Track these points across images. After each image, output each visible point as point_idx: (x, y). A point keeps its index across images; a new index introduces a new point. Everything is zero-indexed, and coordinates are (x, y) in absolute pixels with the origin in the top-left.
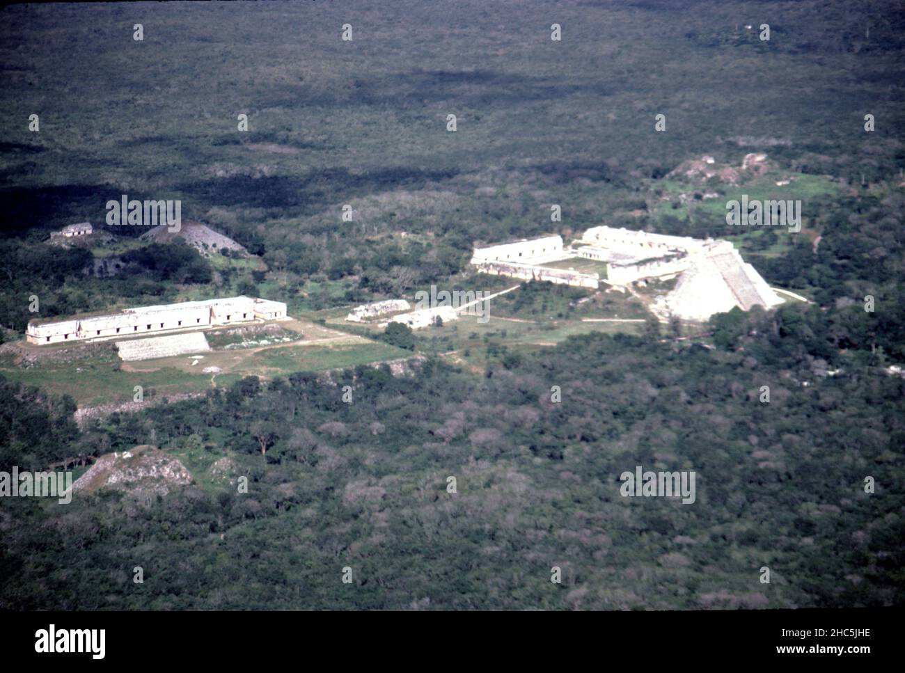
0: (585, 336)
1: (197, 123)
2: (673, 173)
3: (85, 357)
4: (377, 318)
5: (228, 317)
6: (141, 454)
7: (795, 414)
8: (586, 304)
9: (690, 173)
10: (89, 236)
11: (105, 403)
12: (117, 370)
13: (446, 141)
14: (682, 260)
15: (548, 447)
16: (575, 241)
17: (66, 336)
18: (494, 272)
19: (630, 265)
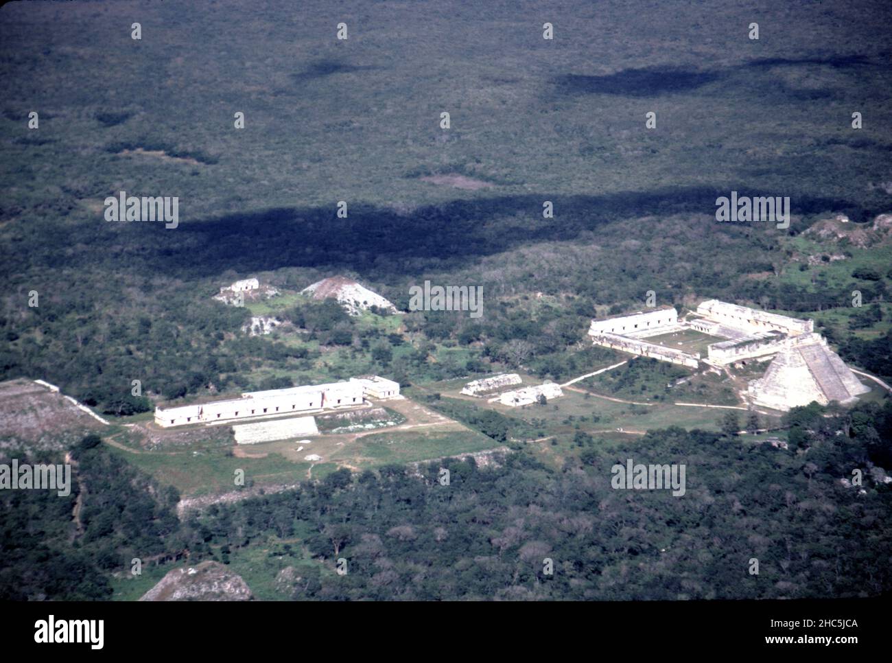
0: (663, 431)
1: (398, 151)
2: (808, 231)
3: (205, 440)
4: (489, 392)
5: (339, 401)
6: (205, 571)
7: (835, 533)
8: (682, 387)
9: (823, 233)
10: (256, 291)
11: (206, 494)
12: (230, 455)
13: (616, 178)
14: (781, 342)
15: (592, 562)
16: (691, 313)
17: (189, 419)
18: (607, 345)
19: (729, 347)
